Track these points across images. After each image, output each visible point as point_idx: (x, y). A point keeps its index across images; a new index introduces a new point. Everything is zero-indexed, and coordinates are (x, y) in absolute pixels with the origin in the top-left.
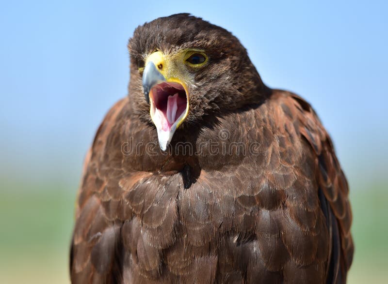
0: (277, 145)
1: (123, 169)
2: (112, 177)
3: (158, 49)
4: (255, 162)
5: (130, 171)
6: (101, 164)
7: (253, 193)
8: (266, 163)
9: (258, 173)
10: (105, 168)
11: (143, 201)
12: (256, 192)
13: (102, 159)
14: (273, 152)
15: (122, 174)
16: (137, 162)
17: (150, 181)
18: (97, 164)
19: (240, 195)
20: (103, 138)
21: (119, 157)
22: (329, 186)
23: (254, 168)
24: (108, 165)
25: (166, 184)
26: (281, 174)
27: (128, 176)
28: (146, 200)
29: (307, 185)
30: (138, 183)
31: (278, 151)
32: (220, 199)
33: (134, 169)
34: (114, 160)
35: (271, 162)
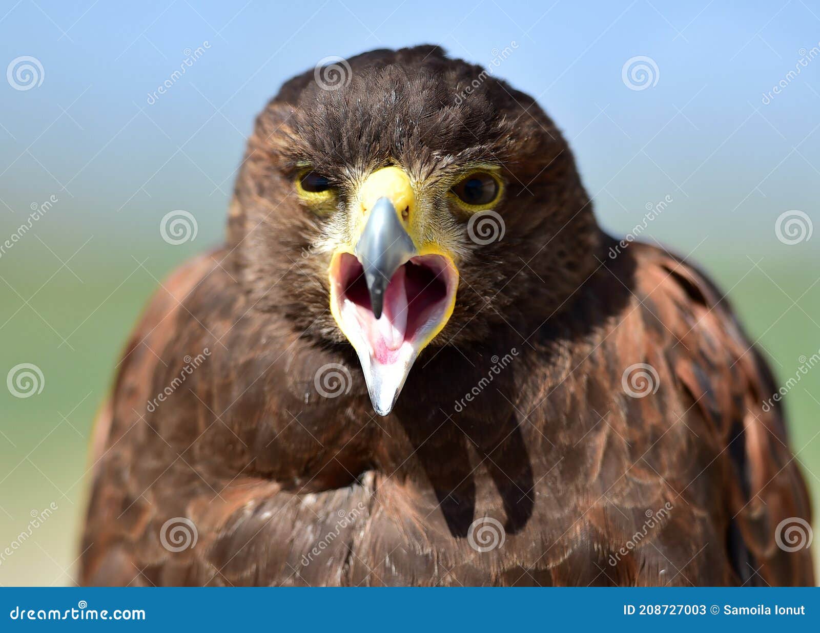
0: (623, 425)
1: (199, 468)
2: (168, 491)
3: (392, 160)
4: (556, 473)
5: (218, 473)
6: (139, 451)
7: (545, 561)
8: (587, 476)
9: (561, 502)
10: (150, 463)
11: (254, 567)
12: (555, 557)
13: (141, 436)
14: (610, 443)
15: (196, 484)
16: (239, 448)
17: (270, 509)
18: (126, 454)
19: (507, 565)
20: (141, 378)
21: (188, 432)
22: (756, 514)
23: (554, 490)
24: (159, 455)
25: (314, 521)
26: (628, 505)
27: (213, 489)
28: (263, 565)
29: (698, 529)
30: (240, 512)
31: (622, 440)
32: (454, 576)
33: (231, 467)
34: (173, 439)
35: (601, 476)
